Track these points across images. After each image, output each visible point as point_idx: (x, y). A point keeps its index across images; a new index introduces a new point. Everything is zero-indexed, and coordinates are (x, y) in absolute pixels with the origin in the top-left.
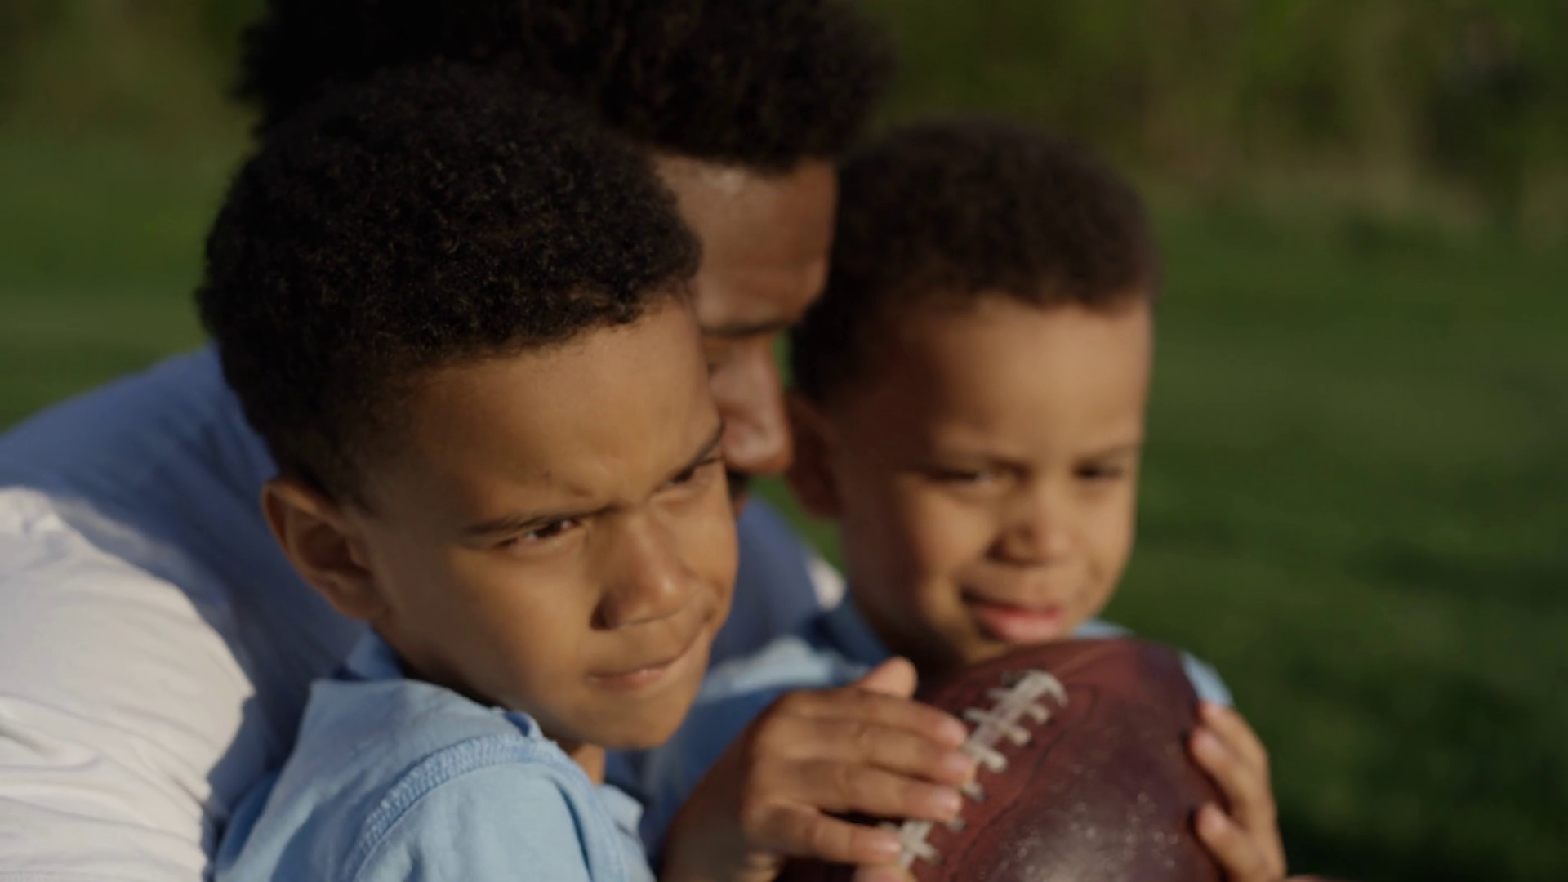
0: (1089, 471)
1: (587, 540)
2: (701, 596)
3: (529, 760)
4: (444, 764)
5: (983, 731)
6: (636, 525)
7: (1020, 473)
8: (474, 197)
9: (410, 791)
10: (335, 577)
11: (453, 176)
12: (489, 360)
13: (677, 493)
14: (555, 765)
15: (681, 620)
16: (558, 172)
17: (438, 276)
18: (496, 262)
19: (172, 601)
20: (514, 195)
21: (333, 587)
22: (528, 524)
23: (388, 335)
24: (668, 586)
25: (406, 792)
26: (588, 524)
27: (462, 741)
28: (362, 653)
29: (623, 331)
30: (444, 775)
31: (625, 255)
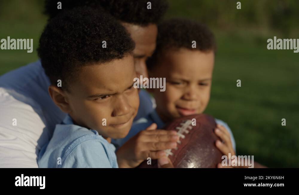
0: (201, 84)
1: (111, 99)
2: (132, 111)
3: (96, 139)
4: (80, 140)
5: (180, 131)
6: (121, 97)
7: (188, 83)
8: (93, 33)
9: (74, 146)
10: (62, 104)
11: (89, 29)
12: (95, 65)
13: (129, 91)
14: (101, 140)
15: (128, 115)
16: (109, 29)
17: (86, 48)
18: (97, 46)
19: (29, 108)
20: (101, 33)
21: (61, 106)
22: (100, 96)
23: (75, 59)
24: (126, 109)
25: (73, 146)
26: (111, 96)
27: (84, 136)
28: (66, 119)
29: (120, 60)
30: (80, 142)
31: (121, 45)
